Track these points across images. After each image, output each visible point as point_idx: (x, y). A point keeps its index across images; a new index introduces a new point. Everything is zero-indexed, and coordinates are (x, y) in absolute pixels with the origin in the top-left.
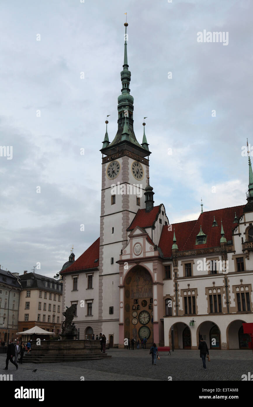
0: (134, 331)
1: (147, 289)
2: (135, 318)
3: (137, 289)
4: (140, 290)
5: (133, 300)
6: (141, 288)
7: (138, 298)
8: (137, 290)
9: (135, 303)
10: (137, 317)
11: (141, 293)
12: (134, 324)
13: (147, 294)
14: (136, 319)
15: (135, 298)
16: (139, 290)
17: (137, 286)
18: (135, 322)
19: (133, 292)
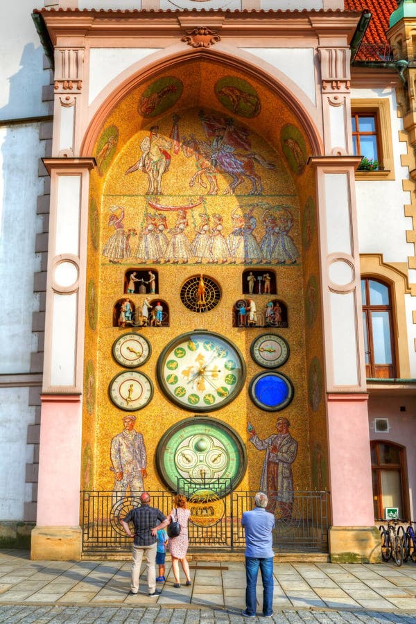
0: (124, 448)
1: (220, 219)
2: (131, 368)
3: (152, 211)
4: (172, 217)
5: (124, 269)
6: (184, 210)
7: (157, 262)
8: (147, 216)
9: (131, 286)
10: (150, 369)
11: (179, 238)
12: (125, 405)
13: (218, 243)
14: (143, 379)
15: (132, 262)
16: (164, 219)
17: (154, 194)
18: (133, 396)
19: (120, 226)
